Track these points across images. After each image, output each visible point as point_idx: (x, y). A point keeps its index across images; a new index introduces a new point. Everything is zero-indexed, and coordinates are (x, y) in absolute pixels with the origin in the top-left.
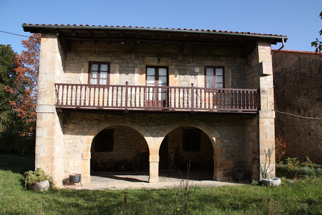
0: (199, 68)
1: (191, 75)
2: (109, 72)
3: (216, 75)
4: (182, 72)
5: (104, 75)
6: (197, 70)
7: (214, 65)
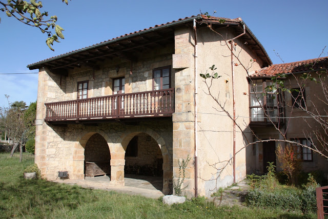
0: (148, 73)
1: (141, 81)
2: (88, 89)
3: (163, 76)
4: (135, 79)
5: (85, 92)
6: (146, 74)
7: (162, 66)
